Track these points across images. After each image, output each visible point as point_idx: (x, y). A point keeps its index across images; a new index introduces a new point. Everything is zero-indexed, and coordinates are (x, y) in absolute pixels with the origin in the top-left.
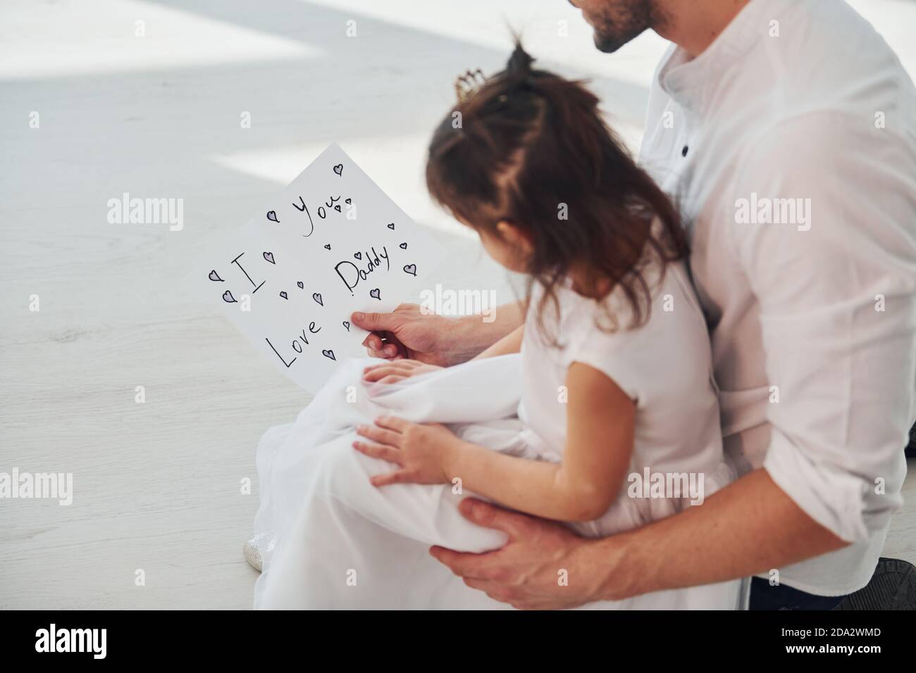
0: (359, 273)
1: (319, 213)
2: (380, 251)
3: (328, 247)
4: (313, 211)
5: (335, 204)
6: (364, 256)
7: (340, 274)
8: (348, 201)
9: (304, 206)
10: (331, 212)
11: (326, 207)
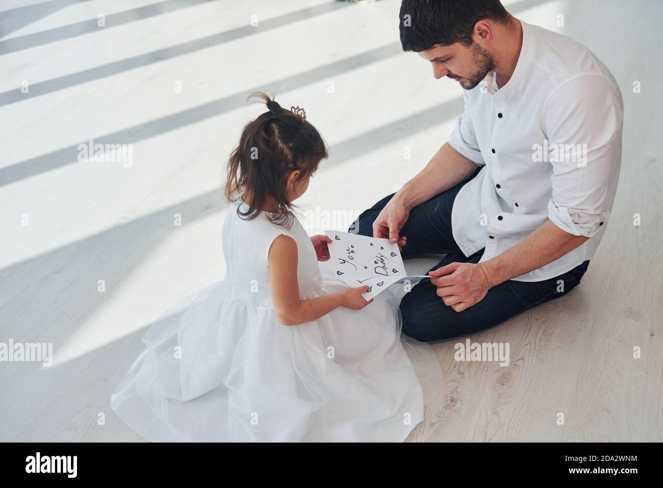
1: (350, 259)
3: (366, 268)
9: (344, 261)
10: (352, 254)
11: (349, 255)
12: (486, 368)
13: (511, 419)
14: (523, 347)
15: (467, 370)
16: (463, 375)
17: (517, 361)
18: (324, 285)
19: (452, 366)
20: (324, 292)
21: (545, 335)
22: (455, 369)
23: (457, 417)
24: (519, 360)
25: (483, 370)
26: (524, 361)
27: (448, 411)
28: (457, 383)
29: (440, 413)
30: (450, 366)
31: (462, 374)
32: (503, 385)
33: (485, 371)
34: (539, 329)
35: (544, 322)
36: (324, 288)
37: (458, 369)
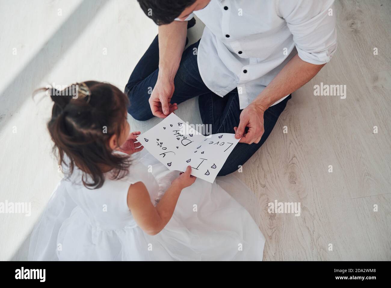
0: (185, 139)
1: (165, 149)
2: (175, 133)
3: (177, 147)
4: (164, 151)
5: (160, 144)
6: (178, 137)
7: (187, 145)
8: (158, 140)
9: (163, 154)
10: (163, 146)
11: (162, 147)
12: (277, 175)
13: (316, 209)
14: (289, 146)
15: (266, 182)
16: (266, 187)
17: (292, 159)
18: (158, 181)
19: (255, 183)
20: (162, 187)
21: (297, 131)
22: (257, 184)
23: (283, 223)
24: (292, 158)
25: (276, 177)
26: (296, 158)
27: (274, 221)
28: (266, 195)
29: (270, 226)
30: (253, 183)
31: (264, 186)
32: (295, 183)
33: (277, 177)
34: (290, 128)
35: (290, 120)
36: (160, 183)
37: (260, 183)
